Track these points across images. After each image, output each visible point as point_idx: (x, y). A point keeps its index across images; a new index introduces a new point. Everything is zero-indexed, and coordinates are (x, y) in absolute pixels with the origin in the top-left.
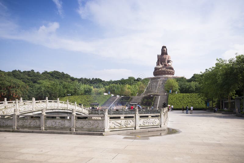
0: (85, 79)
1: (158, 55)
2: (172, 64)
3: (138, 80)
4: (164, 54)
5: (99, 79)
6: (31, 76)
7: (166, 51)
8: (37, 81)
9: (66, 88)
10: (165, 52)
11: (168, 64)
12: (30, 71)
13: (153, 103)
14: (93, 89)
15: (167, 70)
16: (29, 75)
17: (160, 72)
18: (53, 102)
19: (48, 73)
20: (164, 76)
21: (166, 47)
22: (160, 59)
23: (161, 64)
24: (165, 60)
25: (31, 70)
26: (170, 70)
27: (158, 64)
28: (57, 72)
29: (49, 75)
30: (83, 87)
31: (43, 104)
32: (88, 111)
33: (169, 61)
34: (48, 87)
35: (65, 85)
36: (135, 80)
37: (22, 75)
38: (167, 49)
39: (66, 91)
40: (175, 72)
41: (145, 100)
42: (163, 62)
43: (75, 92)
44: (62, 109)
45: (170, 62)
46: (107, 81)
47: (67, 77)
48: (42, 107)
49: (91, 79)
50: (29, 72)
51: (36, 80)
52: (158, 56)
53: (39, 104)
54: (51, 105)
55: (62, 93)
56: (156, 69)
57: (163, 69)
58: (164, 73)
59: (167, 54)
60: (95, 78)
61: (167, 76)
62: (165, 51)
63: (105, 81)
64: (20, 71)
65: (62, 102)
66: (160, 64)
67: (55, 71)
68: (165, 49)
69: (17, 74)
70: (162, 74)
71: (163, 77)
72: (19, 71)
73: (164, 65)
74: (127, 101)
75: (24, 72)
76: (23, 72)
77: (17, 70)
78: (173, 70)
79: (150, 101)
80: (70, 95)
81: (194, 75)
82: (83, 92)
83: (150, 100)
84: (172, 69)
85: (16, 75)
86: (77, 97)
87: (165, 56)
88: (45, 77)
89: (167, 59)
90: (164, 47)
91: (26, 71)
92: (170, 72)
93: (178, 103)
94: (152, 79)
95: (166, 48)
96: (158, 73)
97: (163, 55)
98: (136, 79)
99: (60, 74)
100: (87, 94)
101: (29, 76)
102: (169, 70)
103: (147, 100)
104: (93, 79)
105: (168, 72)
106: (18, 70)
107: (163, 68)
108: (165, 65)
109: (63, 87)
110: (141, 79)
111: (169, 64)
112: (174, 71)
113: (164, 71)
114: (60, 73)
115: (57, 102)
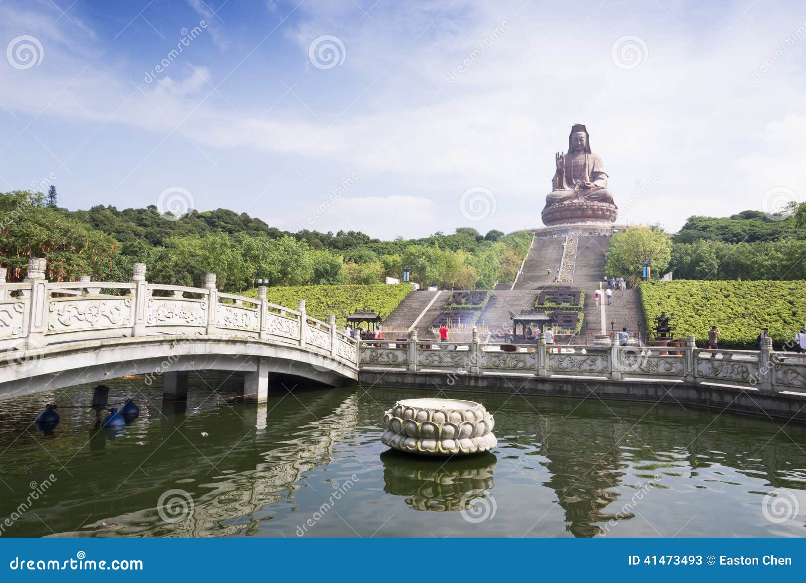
0: (316, 234)
1: (557, 155)
2: (609, 185)
3: (493, 236)
4: (579, 151)
5: (359, 233)
6: (145, 226)
7: (585, 140)
8: (163, 239)
9: (255, 259)
10: (582, 145)
11: (592, 185)
12: (144, 210)
13: (581, 315)
14: (344, 266)
15: (589, 203)
16: (141, 223)
17: (566, 210)
18: (178, 295)
19: (200, 217)
20: (580, 224)
21: (584, 126)
22: (566, 168)
23: (570, 183)
24: (584, 170)
25: (149, 207)
26: (602, 204)
27: (558, 185)
28: (228, 213)
29: (202, 223)
30: (310, 258)
31: (112, 304)
32: (354, 348)
33: (595, 175)
34: (193, 255)
35: (249, 249)
36: (479, 239)
37: (118, 223)
38: (588, 136)
39: (252, 270)
40: (618, 211)
41: (548, 304)
42: (576, 178)
43: (284, 273)
44: (227, 342)
45: (600, 176)
46: (387, 240)
47: (257, 229)
48: (105, 323)
49: (335, 235)
50: (140, 212)
51: (161, 237)
52: (559, 157)
53: (83, 306)
54: (163, 312)
55: (240, 275)
56: (550, 201)
57: (575, 201)
58: (580, 214)
59: (587, 150)
60: (346, 231)
61: (590, 223)
62: (581, 140)
63: (382, 240)
64: (115, 208)
65: (234, 301)
66: (565, 185)
67: (219, 210)
68: (583, 134)
69: (103, 218)
70: (571, 218)
71: (578, 228)
72: (113, 210)
73: (581, 187)
74: (476, 309)
75: (127, 212)
76: (124, 211)
77: (106, 207)
78: (612, 203)
79: (567, 309)
80: (267, 281)
81: (691, 219)
82: (310, 274)
83: (567, 305)
84: (607, 199)
85: (102, 222)
86: (288, 290)
87: (581, 158)
88: (190, 226)
89: (591, 168)
90: (578, 128)
91: (131, 210)
92: (602, 210)
93: (691, 316)
94: (540, 234)
95: (585, 131)
96: (558, 215)
97: (577, 155)
98: (483, 234)
99: (235, 219)
100: (323, 281)
101: (140, 226)
102: (597, 204)
103: (553, 305)
104: (339, 234)
105: (593, 210)
106: (110, 206)
107: (577, 197)
108: (584, 188)
109: (243, 255)
110: (502, 234)
111: (598, 183)
112: (616, 208)
113: (580, 208)
114: (236, 215)
115: (205, 300)
